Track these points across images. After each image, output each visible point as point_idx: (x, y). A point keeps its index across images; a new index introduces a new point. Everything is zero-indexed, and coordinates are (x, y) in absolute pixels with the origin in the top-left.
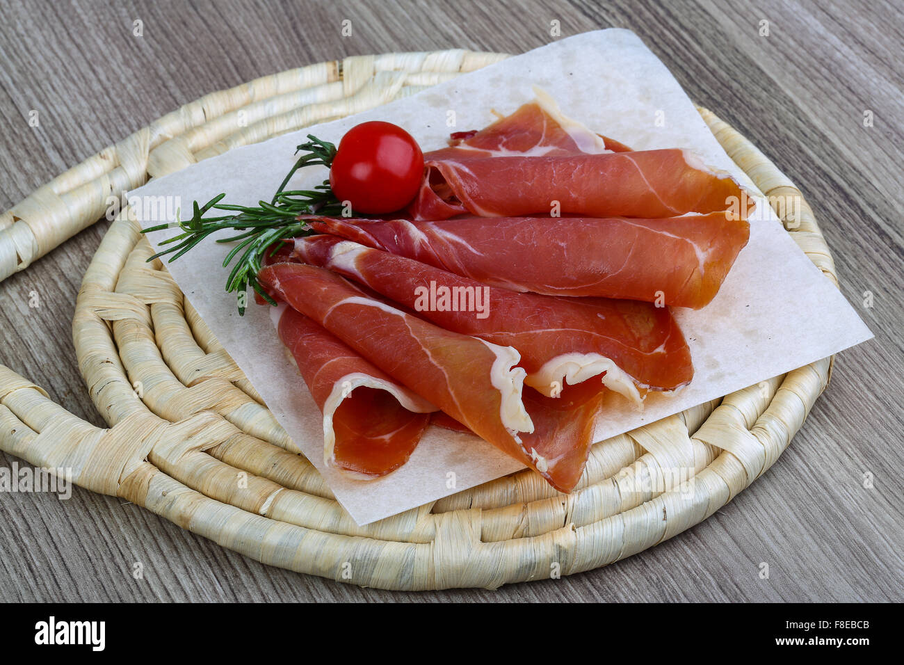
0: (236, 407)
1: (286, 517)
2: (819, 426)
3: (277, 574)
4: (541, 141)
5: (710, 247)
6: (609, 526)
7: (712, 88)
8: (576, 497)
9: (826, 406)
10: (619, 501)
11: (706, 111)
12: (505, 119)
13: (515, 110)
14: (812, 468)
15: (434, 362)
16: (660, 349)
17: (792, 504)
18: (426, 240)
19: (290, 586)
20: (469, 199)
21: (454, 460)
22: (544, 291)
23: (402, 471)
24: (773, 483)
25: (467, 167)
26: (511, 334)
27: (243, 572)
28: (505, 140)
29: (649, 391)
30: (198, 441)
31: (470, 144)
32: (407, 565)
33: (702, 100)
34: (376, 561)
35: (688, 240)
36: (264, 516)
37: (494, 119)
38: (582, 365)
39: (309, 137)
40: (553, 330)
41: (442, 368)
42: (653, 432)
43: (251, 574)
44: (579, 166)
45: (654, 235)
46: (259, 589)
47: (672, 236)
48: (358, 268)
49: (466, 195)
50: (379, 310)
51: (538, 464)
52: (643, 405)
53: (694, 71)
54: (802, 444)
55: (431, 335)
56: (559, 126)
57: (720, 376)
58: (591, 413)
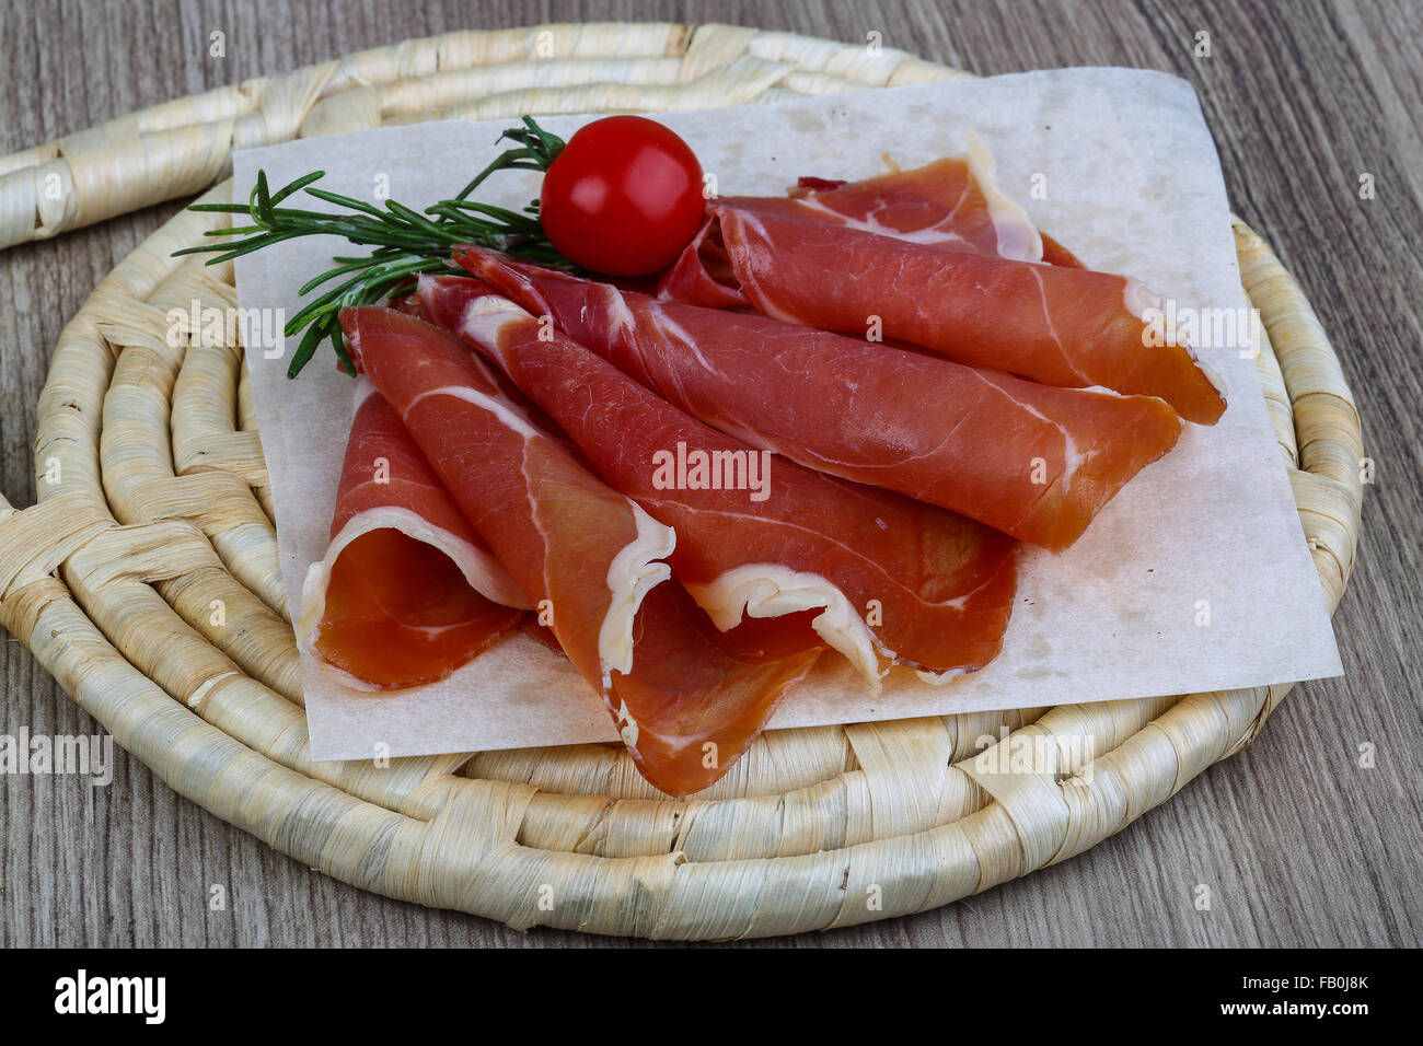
0: (233, 525)
1: (225, 722)
2: (1214, 809)
3: (192, 813)
4: (942, 223)
5: (1094, 449)
6: (738, 874)
7: (1317, 215)
8: (703, 809)
9: (1242, 778)
10: (777, 835)
11: (1257, 243)
12: (899, 174)
13: (924, 164)
14: (1165, 874)
15: (537, 523)
16: (957, 603)
17: (1100, 924)
18: (631, 326)
19: (202, 837)
20: (753, 282)
21: (525, 696)
22: (803, 459)
23: (430, 693)
24: (1083, 883)
25: (765, 227)
26: (691, 509)
27: (141, 795)
28: (883, 206)
29: (894, 663)
30: (142, 564)
31: (822, 201)
32: (379, 850)
33: (1290, 229)
34: (331, 827)
35: (1062, 429)
36: (192, 710)
37: (884, 170)
38: (783, 588)
39: (527, 119)
40: (764, 520)
41: (544, 534)
42: (887, 737)
43: (152, 802)
44: (947, 268)
45: (1010, 406)
46: (151, 829)
47: (1039, 415)
48: (499, 344)
49: (749, 272)
50: (493, 416)
51: (625, 730)
52: (879, 687)
53: (1301, 179)
54: (1167, 831)
55: (553, 477)
56: (984, 205)
57: (1043, 673)
58: (785, 676)
